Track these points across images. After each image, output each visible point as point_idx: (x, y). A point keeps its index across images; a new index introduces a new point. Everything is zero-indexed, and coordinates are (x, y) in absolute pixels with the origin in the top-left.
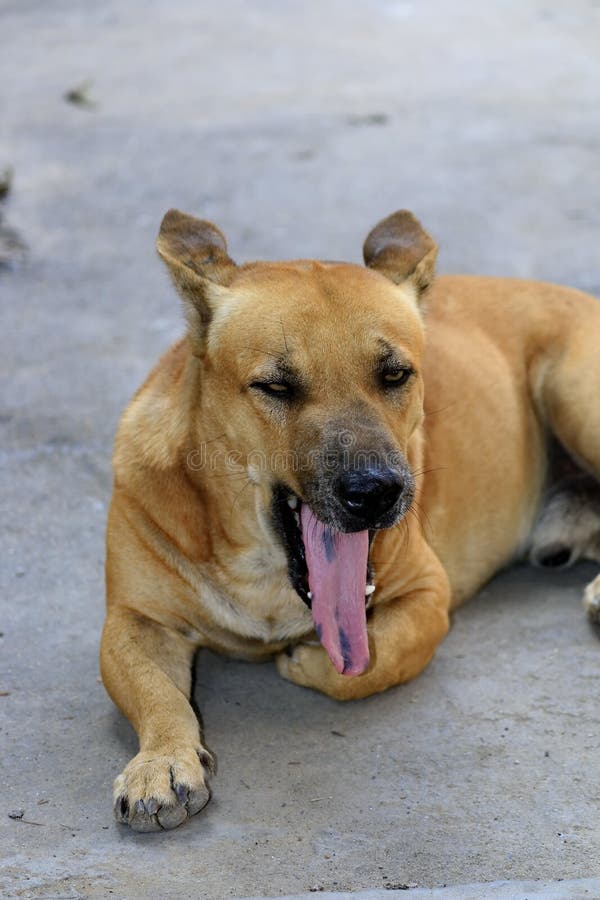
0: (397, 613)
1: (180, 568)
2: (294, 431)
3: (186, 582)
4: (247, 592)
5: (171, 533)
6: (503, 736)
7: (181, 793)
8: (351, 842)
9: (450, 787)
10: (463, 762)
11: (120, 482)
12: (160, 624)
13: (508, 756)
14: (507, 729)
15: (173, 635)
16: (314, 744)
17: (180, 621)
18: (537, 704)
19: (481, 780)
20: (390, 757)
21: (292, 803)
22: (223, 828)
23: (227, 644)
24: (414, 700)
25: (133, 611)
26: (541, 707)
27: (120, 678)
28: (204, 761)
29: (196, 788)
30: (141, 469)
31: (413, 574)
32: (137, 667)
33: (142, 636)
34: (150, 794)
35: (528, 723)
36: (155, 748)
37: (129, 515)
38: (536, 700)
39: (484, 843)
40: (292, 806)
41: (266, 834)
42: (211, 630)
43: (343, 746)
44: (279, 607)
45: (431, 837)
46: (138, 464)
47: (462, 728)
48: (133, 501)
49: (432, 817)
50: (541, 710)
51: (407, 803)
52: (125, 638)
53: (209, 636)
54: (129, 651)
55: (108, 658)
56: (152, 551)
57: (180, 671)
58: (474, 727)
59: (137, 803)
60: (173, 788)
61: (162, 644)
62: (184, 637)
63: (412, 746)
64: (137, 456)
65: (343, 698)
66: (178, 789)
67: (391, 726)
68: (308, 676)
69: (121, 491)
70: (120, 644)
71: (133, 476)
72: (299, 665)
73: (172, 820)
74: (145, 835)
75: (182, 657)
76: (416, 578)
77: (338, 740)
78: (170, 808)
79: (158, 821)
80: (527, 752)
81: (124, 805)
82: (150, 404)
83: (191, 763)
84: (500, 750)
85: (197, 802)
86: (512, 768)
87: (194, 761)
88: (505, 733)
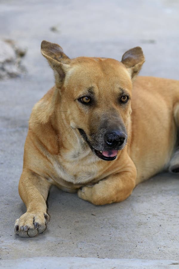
0: (117, 178)
1: (48, 156)
2: (91, 116)
3: (49, 161)
4: (68, 165)
5: (45, 145)
6: (147, 219)
7: (37, 226)
8: (90, 245)
9: (126, 232)
10: (132, 226)
11: (31, 128)
12: (39, 175)
13: (147, 225)
14: (149, 218)
15: (43, 179)
16: (85, 217)
17: (46, 174)
18: (161, 211)
19: (137, 231)
20: (109, 223)
21: (73, 233)
22: (49, 238)
23: (61, 184)
24: (120, 207)
25: (31, 170)
26: (162, 212)
27: (23, 191)
28: (46, 217)
29: (42, 225)
30: (37, 124)
31: (123, 166)
32: (29, 187)
33: (33, 178)
34: (26, 224)
35: (156, 216)
36: (30, 211)
37: (32, 138)
38: (161, 210)
39: (133, 248)
40: (73, 234)
41: (63, 241)
42: (56, 178)
43: (94, 218)
44: (79, 172)
45: (116, 246)
46: (36, 122)
47: (135, 216)
48: (34, 134)
49: (118, 240)
50: (162, 213)
51: (111, 236)
52: (27, 179)
53: (55, 180)
54: (27, 182)
55: (21, 184)
56: (39, 150)
57: (44, 191)
58: (138, 216)
59: (21, 227)
60: (34, 224)
61: (39, 182)
62: (47, 180)
63: (117, 220)
64: (36, 120)
65: (96, 204)
66: (35, 224)
67: (111, 214)
68: (86, 197)
69: (30, 131)
70: (25, 180)
71: (35, 126)
72: (84, 193)
73: (32, 234)
74: (23, 238)
75: (45, 187)
76: (124, 167)
77: (93, 216)
78: (32, 229)
79: (28, 233)
80: (154, 225)
81: (17, 228)
82: (42, 103)
83: (41, 217)
84: (145, 223)
85: (41, 229)
86: (148, 229)
87: (42, 216)
88: (148, 219)
